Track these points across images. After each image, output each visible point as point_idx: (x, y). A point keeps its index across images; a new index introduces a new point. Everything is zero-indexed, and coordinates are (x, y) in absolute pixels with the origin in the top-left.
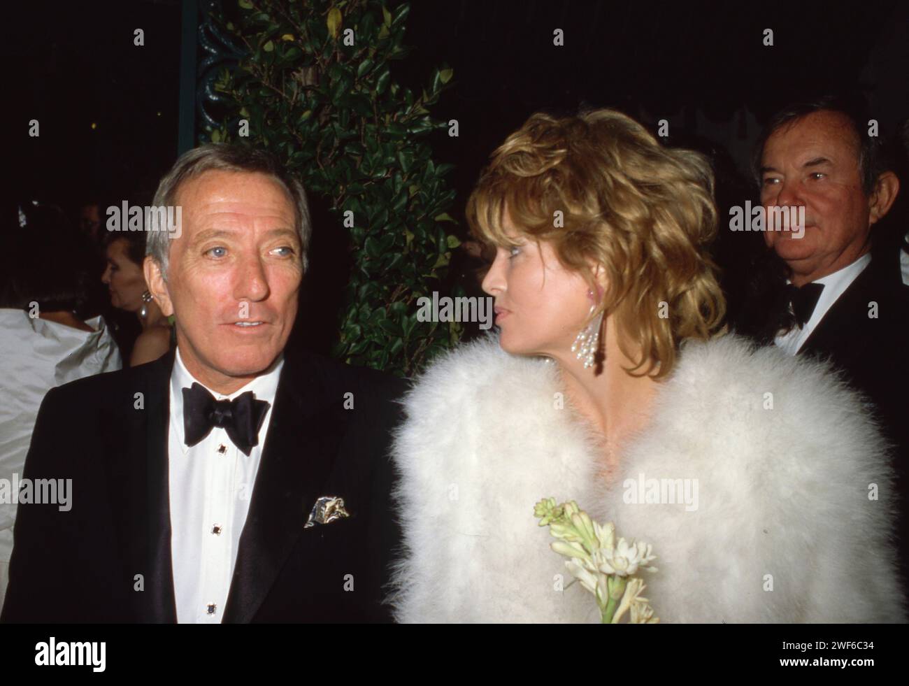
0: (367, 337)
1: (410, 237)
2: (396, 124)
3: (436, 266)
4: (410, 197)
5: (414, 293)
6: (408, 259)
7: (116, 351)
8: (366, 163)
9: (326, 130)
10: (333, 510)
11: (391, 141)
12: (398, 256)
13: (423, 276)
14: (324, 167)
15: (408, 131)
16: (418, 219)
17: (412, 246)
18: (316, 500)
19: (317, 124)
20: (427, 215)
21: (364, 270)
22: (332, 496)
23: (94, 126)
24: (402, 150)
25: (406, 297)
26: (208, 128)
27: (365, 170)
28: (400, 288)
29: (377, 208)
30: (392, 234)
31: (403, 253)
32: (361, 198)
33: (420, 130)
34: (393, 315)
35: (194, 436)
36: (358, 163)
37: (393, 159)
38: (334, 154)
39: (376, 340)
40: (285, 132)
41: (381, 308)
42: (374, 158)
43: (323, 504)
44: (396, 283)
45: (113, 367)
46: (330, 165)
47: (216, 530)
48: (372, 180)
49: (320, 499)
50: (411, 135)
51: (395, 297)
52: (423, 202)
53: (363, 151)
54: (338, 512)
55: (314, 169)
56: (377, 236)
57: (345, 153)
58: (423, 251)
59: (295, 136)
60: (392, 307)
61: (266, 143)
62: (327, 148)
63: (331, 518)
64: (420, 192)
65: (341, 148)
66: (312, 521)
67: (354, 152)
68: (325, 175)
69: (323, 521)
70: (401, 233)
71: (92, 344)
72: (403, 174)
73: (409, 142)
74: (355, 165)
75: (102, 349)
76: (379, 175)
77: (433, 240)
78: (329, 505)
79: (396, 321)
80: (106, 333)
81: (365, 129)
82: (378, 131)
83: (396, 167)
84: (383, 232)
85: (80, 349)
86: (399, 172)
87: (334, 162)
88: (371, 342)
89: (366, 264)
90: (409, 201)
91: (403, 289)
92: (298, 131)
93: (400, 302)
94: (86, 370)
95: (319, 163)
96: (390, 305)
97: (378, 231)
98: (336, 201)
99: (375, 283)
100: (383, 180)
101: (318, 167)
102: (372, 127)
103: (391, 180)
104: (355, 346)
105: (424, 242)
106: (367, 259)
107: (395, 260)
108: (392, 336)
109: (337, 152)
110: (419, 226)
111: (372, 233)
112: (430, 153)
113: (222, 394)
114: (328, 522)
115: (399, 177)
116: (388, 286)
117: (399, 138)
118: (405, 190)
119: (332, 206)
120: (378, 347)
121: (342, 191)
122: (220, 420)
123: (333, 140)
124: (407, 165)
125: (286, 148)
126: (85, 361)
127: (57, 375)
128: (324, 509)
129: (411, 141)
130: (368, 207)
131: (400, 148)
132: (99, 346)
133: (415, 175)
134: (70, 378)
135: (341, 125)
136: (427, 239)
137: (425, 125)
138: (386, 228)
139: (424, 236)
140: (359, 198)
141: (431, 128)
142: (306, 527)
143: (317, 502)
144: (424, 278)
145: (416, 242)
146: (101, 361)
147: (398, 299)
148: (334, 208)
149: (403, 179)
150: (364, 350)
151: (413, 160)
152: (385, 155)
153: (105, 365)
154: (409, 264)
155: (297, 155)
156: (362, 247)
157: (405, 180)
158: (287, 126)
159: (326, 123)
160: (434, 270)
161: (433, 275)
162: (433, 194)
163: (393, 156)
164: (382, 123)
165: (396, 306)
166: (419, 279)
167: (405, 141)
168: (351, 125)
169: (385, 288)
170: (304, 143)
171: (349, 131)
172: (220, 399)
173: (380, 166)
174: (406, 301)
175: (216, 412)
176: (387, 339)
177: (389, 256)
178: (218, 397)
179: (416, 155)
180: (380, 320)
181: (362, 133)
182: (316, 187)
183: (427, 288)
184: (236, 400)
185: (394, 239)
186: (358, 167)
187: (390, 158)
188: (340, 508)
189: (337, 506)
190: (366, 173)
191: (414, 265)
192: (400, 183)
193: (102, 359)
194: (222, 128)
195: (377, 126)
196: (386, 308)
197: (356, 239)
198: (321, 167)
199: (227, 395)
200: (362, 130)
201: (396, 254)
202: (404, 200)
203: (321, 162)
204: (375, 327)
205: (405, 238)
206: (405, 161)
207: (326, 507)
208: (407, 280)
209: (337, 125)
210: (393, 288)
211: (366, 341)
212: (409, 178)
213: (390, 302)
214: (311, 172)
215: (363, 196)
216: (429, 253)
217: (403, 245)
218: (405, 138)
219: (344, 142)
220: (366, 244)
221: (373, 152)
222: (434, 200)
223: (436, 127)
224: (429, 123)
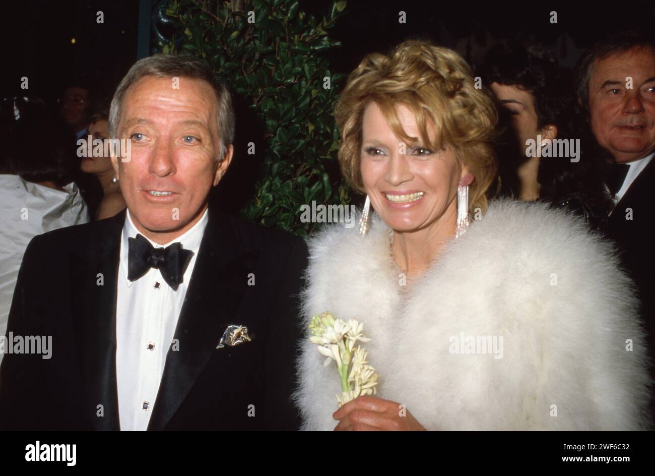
0: (278, 203)
1: (311, 128)
2: (303, 42)
3: (331, 150)
4: (312, 98)
5: (313, 170)
6: (309, 144)
7: (86, 208)
8: (279, 72)
9: (249, 46)
10: (239, 335)
11: (298, 56)
12: (302, 142)
13: (321, 157)
14: (247, 74)
15: (312, 48)
16: (318, 115)
17: (313, 135)
18: (227, 327)
19: (242, 41)
20: (324, 112)
21: (275, 152)
22: (239, 325)
23: (73, 41)
24: (306, 62)
25: (308, 173)
26: (160, 43)
27: (278, 77)
28: (303, 166)
29: (287, 106)
30: (298, 125)
31: (306, 140)
32: (275, 98)
33: (321, 47)
34: (297, 186)
35: (135, 274)
36: (273, 72)
37: (300, 69)
38: (255, 64)
39: (284, 205)
40: (218, 47)
41: (288, 181)
42: (285, 68)
43: (232, 330)
44: (300, 162)
45: (83, 221)
46: (252, 73)
47: (151, 347)
48: (283, 84)
49: (229, 327)
50: (314, 51)
51: (299, 173)
52: (322, 102)
53: (277, 63)
54: (242, 337)
55: (239, 75)
56: (287, 127)
57: (263, 64)
58: (321, 139)
59: (225, 51)
60: (297, 180)
61: (204, 55)
62: (250, 61)
63: (236, 342)
64: (320, 94)
65: (260, 60)
66: (223, 343)
67: (271, 63)
68: (248, 81)
69: (231, 344)
70: (305, 125)
71: (69, 202)
72: (307, 81)
73: (312, 56)
74: (271, 73)
75: (76, 206)
76: (289, 81)
77: (329, 130)
78: (236, 332)
79: (299, 191)
80: (79, 194)
81: (279, 46)
82: (288, 47)
83: (301, 75)
84: (291, 124)
85: (60, 206)
86: (305, 79)
87: (255, 70)
88: (280, 207)
89: (278, 148)
90: (311, 101)
91: (305, 167)
92: (228, 47)
93: (303, 177)
94: (65, 222)
95: (243, 71)
96: (295, 179)
97: (287, 123)
98: (256, 100)
99: (284, 162)
100: (291, 85)
101: (243, 74)
102: (284, 44)
103: (298, 85)
104: (267, 210)
105: (322, 132)
106: (279, 144)
107: (300, 145)
108: (296, 203)
109: (257, 63)
110: (318, 119)
111: (283, 124)
112: (328, 65)
113: (159, 244)
114: (234, 345)
115: (304, 82)
116: (294, 165)
117: (304, 53)
118: (308, 92)
119: (253, 104)
120: (285, 210)
121: (261, 92)
122: (156, 263)
123: (254, 54)
124: (310, 74)
125: (219, 59)
126: (64, 215)
127: (43, 224)
128: (232, 334)
129: (314, 56)
130: (280, 105)
131: (305, 61)
132: (73, 204)
133: (316, 81)
134: (52, 228)
135: (261, 43)
136: (324, 129)
137: (324, 43)
138: (293, 121)
139: (322, 127)
140: (273, 98)
141: (328, 46)
142: (217, 348)
143: (227, 329)
144: (322, 159)
145: (316, 132)
146: (76, 215)
147: (301, 174)
148: (255, 105)
149: (307, 84)
150: (275, 213)
151: (315, 70)
152: (294, 66)
153: (78, 218)
154: (310, 148)
155: (227, 65)
156: (275, 134)
157: (308, 85)
158: (220, 42)
159: (249, 41)
160: (329, 153)
161: (328, 157)
162: (330, 96)
163: (299, 67)
164: (292, 41)
165: (300, 179)
166: (318, 159)
167: (309, 55)
168: (268, 43)
169: (292, 166)
170: (232, 56)
171: (267, 47)
172: (157, 247)
173: (289, 74)
174: (307, 176)
175: (153, 257)
176: (292, 204)
177: (295, 141)
178: (156, 245)
179: (317, 66)
180: (288, 190)
181: (277, 49)
182: (241, 90)
183: (324, 166)
184: (168, 248)
185: (300, 129)
186: (272, 75)
187: (297, 68)
188: (245, 334)
189: (242, 333)
190: (279, 80)
191: (314, 149)
192: (304, 87)
193: (76, 213)
194: (171, 43)
195: (288, 44)
196: (292, 181)
197: (270, 128)
198: (245, 74)
199: (162, 244)
200: (277, 47)
201: (300, 140)
202: (308, 100)
203: (245, 71)
204: (284, 196)
205: (307, 128)
206: (309, 70)
207: (233, 333)
208: (309, 160)
209: (257, 42)
210: (297, 166)
211: (277, 205)
212: (311, 84)
213: (296, 177)
214: (238, 78)
215: (276, 97)
216: (325, 140)
217: (306, 134)
218: (309, 53)
219: (263, 56)
220: (278, 132)
221: (285, 63)
222: (330, 100)
223: (332, 45)
224: (327, 42)
